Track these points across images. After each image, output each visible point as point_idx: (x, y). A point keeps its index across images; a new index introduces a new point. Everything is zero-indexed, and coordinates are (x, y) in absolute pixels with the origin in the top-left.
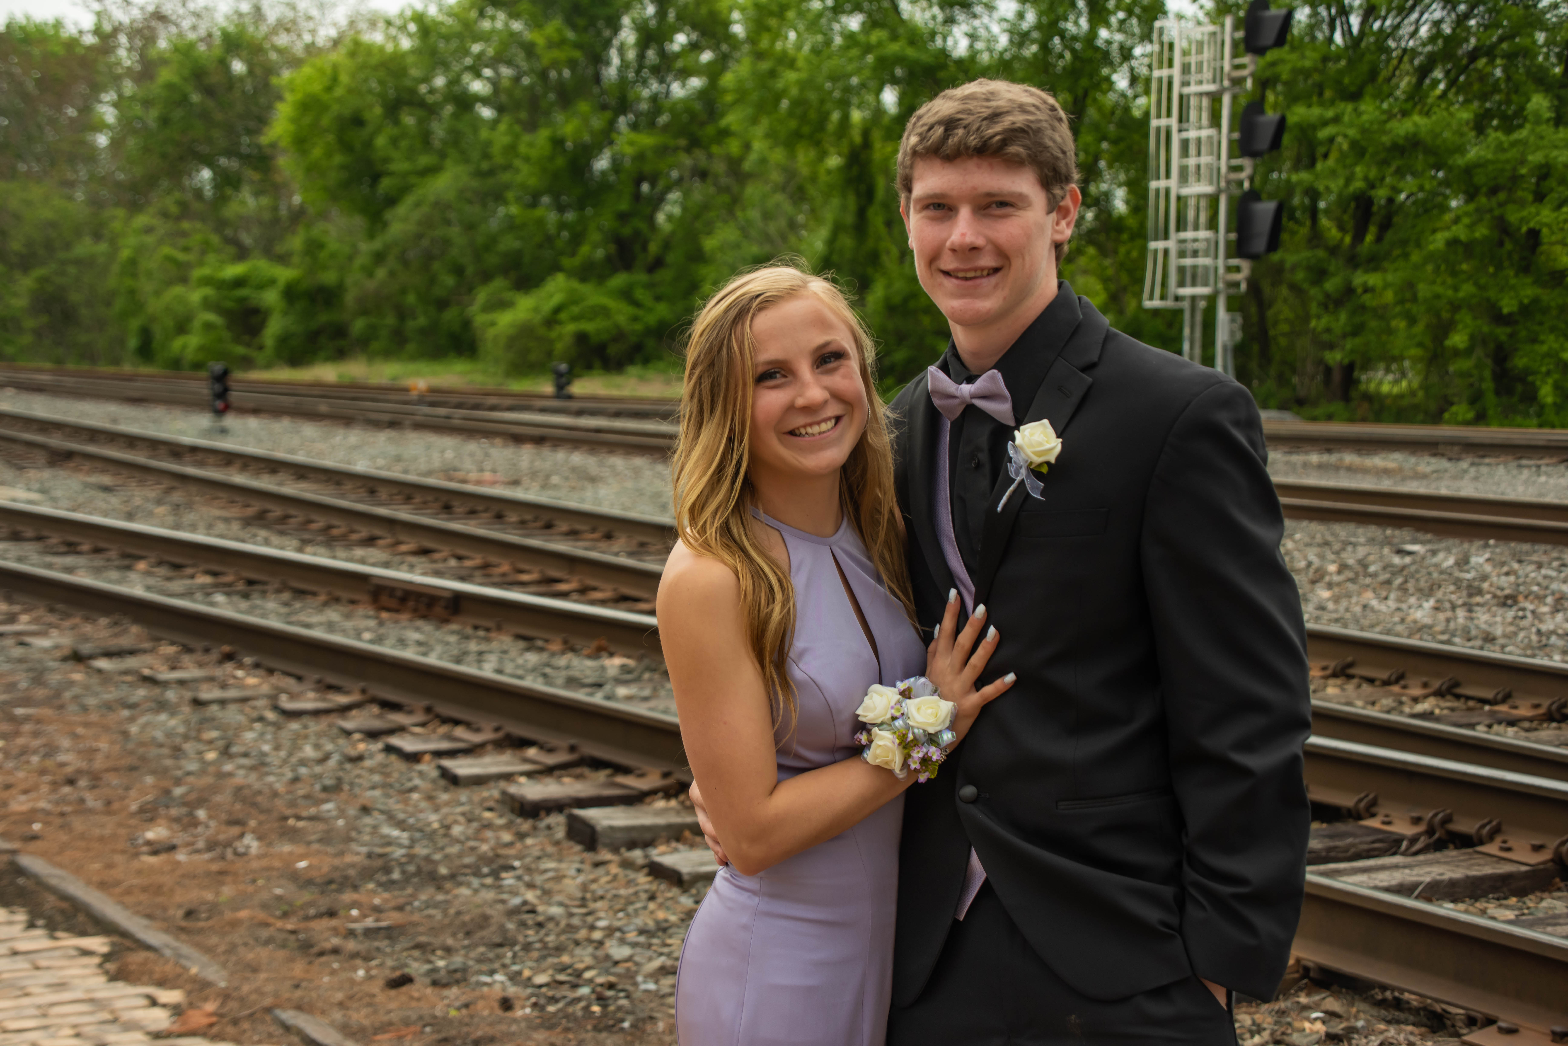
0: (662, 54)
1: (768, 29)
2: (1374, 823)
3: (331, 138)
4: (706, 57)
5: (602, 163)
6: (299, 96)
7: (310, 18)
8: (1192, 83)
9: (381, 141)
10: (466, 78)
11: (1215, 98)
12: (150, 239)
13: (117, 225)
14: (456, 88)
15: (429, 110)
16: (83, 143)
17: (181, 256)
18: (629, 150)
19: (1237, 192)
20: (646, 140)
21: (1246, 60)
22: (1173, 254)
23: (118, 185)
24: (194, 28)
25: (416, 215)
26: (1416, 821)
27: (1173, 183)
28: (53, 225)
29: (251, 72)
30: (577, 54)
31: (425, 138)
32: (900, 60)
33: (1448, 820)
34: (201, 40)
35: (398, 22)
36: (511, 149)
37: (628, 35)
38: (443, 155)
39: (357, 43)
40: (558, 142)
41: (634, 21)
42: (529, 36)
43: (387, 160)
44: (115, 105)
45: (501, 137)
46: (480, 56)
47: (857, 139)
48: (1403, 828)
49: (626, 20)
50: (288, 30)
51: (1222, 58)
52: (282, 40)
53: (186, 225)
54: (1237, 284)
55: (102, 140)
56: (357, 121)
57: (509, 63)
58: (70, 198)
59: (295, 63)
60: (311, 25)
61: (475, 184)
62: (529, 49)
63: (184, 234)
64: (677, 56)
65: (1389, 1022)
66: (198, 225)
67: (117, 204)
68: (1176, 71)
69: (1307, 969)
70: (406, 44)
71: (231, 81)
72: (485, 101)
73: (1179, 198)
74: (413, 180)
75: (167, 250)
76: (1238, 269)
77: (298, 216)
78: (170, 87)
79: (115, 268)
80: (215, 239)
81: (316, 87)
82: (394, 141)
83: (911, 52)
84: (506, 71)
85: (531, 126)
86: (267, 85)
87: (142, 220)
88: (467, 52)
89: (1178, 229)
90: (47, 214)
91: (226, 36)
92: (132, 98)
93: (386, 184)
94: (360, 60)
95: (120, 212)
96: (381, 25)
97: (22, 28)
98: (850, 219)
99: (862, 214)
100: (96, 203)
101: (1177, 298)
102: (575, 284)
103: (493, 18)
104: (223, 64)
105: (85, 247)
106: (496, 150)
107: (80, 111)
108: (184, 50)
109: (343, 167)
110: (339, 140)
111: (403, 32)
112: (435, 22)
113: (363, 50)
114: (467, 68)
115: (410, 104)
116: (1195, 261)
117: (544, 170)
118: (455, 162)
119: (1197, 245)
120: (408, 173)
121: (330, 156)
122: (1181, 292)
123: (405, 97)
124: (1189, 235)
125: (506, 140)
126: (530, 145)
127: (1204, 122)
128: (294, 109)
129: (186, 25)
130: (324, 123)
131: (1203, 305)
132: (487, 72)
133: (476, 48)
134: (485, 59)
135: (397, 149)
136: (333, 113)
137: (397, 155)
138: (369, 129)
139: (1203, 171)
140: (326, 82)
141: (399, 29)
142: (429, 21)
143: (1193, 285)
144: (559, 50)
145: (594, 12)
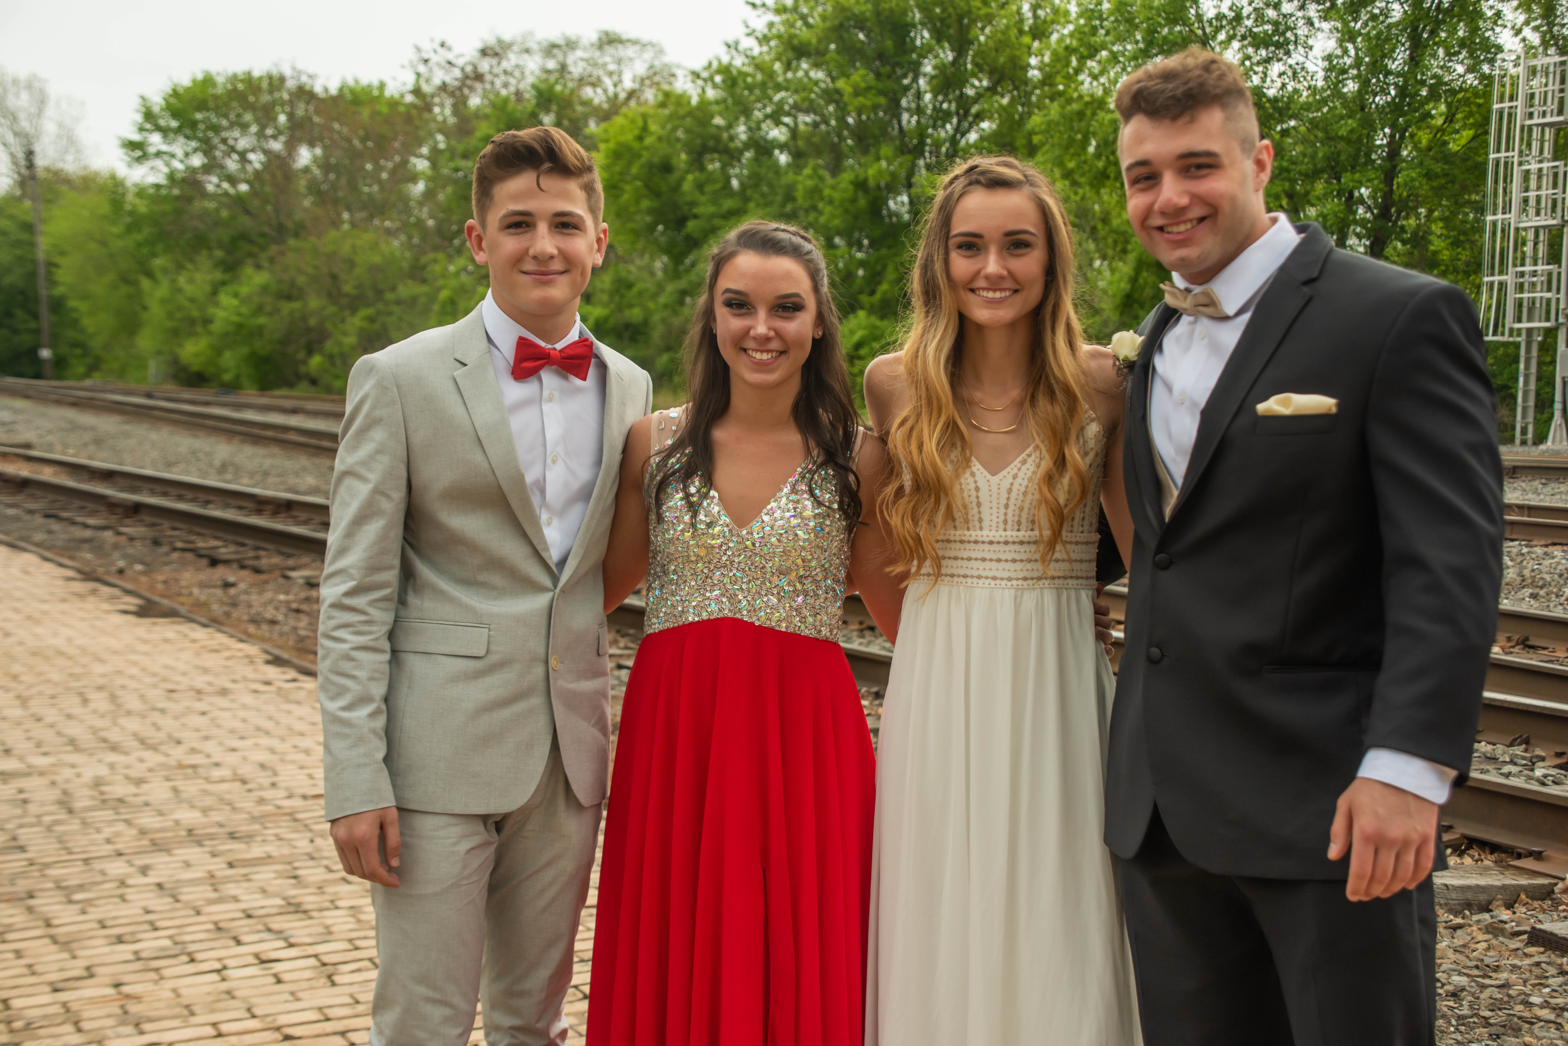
0: (960, 98)
3: (640, 184)
4: (1005, 99)
5: (900, 204)
6: (612, 145)
8: (1536, 114)
9: (686, 186)
10: (766, 125)
12: (467, 281)
13: (436, 269)
14: (756, 135)
15: (731, 155)
16: (401, 194)
18: (926, 192)
22: (1510, 289)
23: (430, 230)
24: (506, 85)
28: (380, 268)
30: (879, 99)
34: (513, 96)
35: (705, 75)
36: (815, 192)
37: (925, 82)
38: (743, 201)
39: (667, 94)
40: (861, 185)
41: (933, 68)
42: (832, 85)
43: (693, 204)
44: (429, 158)
45: (805, 182)
46: (781, 105)
49: (923, 68)
50: (593, 83)
52: (587, 94)
55: (418, 190)
56: (666, 168)
57: (808, 111)
59: (602, 115)
62: (833, 98)
64: (974, 99)
67: (435, 249)
70: (712, 94)
72: (783, 147)
73: (1517, 232)
74: (717, 222)
81: (629, 137)
82: (700, 187)
84: (805, 119)
85: (833, 169)
88: (769, 101)
89: (1516, 263)
90: (376, 258)
91: (537, 89)
92: (443, 151)
93: (691, 226)
94: (670, 108)
95: (438, 257)
96: (690, 77)
97: (351, 91)
100: (413, 249)
101: (1512, 332)
102: (875, 320)
103: (798, 68)
104: (535, 116)
105: (408, 289)
106: (799, 194)
107: (396, 164)
108: (498, 106)
109: (648, 210)
110: (647, 186)
111: (710, 84)
112: (740, 72)
113: (673, 100)
114: (767, 117)
115: (715, 150)
116: (1531, 295)
117: (846, 211)
118: (758, 205)
119: (1534, 279)
120: (713, 216)
121: (637, 202)
122: (1517, 326)
123: (711, 143)
124: (1528, 268)
125: (810, 183)
126: (833, 188)
127: (1546, 154)
128: (607, 157)
129: (498, 83)
130: (634, 170)
131: (1540, 339)
132: (787, 120)
133: (777, 97)
134: (787, 108)
135: (703, 193)
136: (643, 160)
137: (703, 199)
138: (676, 175)
139: (1543, 205)
140: (637, 132)
141: (705, 80)
142: (734, 72)
143: (1530, 320)
144: (865, 97)
145: (897, 59)
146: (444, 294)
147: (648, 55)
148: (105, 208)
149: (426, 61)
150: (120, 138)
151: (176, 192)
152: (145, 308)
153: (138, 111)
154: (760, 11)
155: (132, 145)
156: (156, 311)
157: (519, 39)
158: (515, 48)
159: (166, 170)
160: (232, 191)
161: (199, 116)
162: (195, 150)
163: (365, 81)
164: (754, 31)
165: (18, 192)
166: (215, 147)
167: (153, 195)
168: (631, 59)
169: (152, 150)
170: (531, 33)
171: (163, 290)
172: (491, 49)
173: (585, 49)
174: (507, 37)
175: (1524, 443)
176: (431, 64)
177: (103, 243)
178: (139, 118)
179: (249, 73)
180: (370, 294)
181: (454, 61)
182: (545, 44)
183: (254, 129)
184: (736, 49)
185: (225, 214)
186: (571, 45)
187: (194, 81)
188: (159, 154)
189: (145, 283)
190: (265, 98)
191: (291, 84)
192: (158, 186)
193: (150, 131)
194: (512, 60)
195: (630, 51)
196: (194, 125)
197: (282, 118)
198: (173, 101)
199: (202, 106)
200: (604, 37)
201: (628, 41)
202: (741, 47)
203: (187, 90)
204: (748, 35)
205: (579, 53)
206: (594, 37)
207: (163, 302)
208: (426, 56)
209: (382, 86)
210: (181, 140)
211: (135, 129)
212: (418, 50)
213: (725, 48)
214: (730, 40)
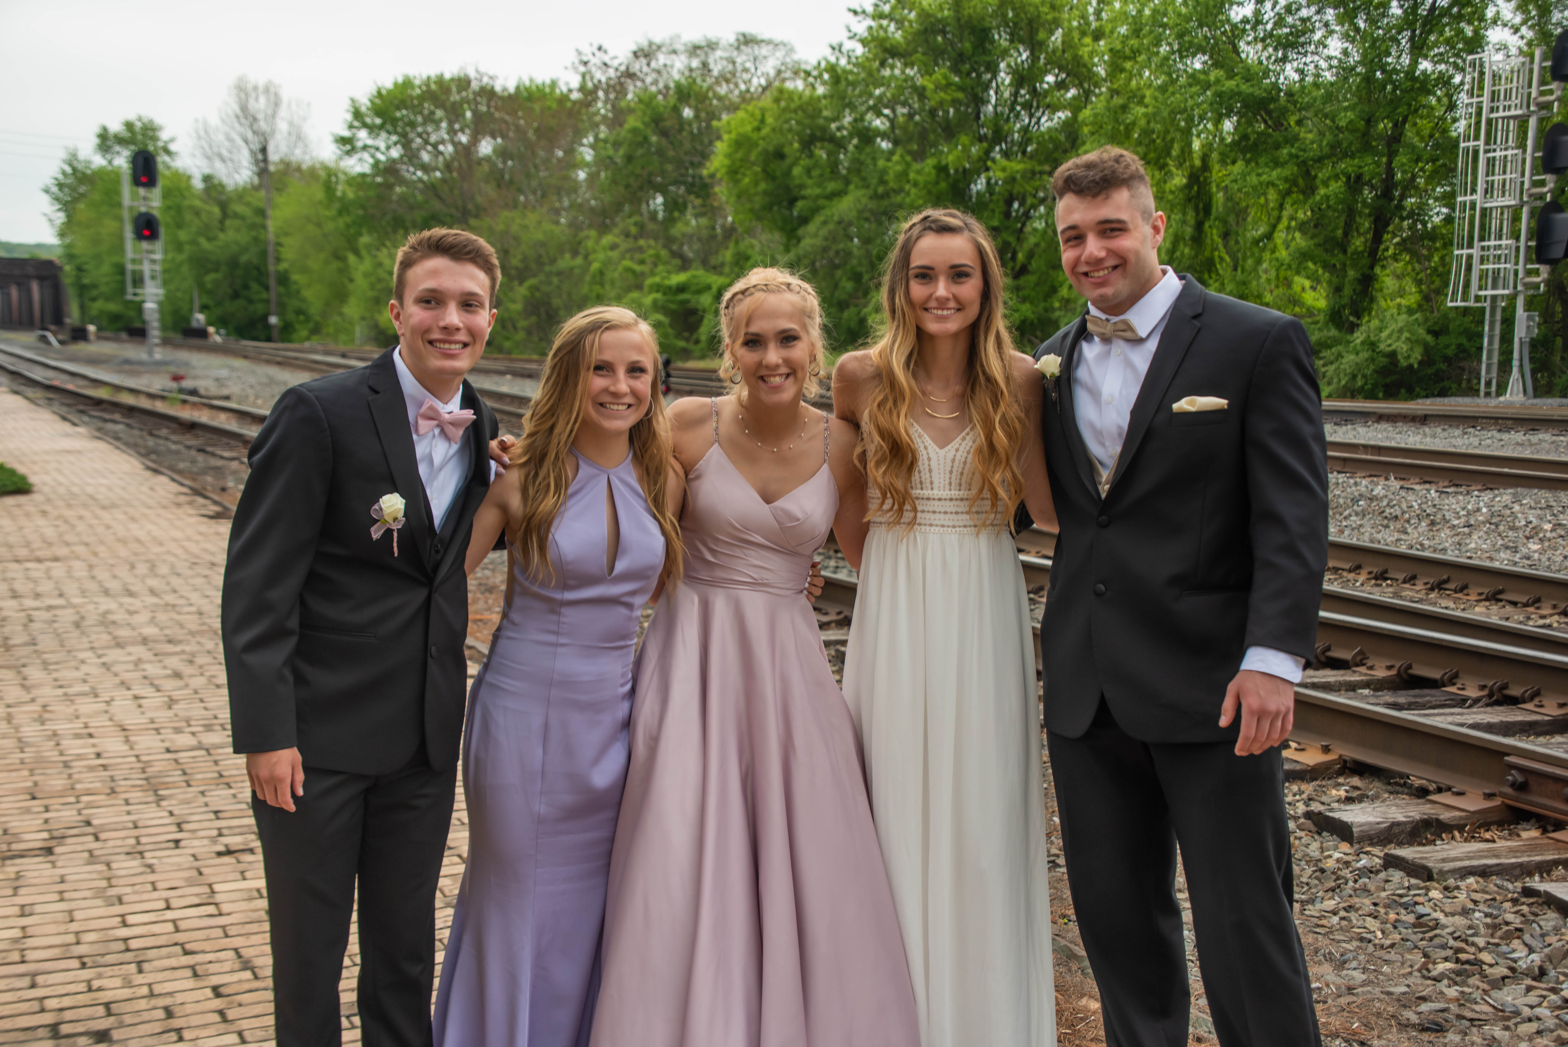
0: (1034, 91)
1: (1122, 70)
2: (1452, 689)
3: (758, 169)
4: (1072, 93)
5: (980, 185)
6: (733, 136)
7: (746, 70)
8: (1501, 108)
9: (797, 171)
10: (869, 116)
11: (1522, 121)
12: (614, 254)
13: (590, 244)
14: (860, 125)
15: (838, 144)
16: (566, 178)
17: (638, 268)
18: (1000, 174)
19: (1539, 204)
20: (1017, 166)
21: (1554, 86)
22: (1475, 261)
23: (592, 210)
24: (655, 82)
25: (824, 232)
26: (1483, 688)
27: (1478, 197)
28: (543, 244)
29: (697, 116)
30: (960, 95)
31: (834, 165)
32: (1235, 94)
33: (1505, 686)
34: (660, 92)
35: (815, 73)
36: (903, 175)
37: (1005, 78)
38: (847, 182)
39: (781, 91)
40: (942, 169)
41: (1009, 66)
42: (920, 81)
43: (802, 186)
44: (592, 147)
45: (895, 166)
46: (880, 98)
47: (1198, 163)
48: (1472, 692)
49: (1002, 65)
50: (727, 81)
51: (1530, 86)
52: (722, 90)
53: (642, 242)
54: (1537, 286)
55: (582, 175)
56: (779, 155)
57: (904, 104)
58: (557, 223)
59: (733, 108)
60: (746, 76)
61: (872, 205)
62: (921, 93)
63: (640, 249)
64: (1046, 93)
65: (1391, 793)
66: (652, 242)
67: (590, 226)
68: (1485, 99)
69: (1345, 762)
70: (821, 90)
71: (682, 123)
72: (884, 135)
73: (1484, 210)
74: (821, 202)
75: (627, 263)
76: (1537, 272)
77: (730, 232)
78: (634, 131)
79: (588, 278)
80: (664, 253)
81: (748, 129)
82: (808, 171)
83: (1245, 88)
84: (902, 110)
85: (919, 156)
86: (709, 126)
87: (608, 239)
88: (871, 95)
89: (1482, 239)
90: (539, 236)
91: (678, 86)
92: (605, 141)
93: (800, 206)
94: (783, 104)
95: (593, 233)
96: (802, 75)
97: (526, 89)
98: (1189, 231)
99: (1199, 226)
100: (575, 226)
101: (1478, 298)
103: (892, 67)
104: (676, 110)
105: (566, 262)
106: (890, 177)
107: (565, 152)
108: (646, 101)
109: (765, 193)
110: (764, 171)
111: (819, 80)
112: (844, 71)
113: (786, 96)
114: (870, 108)
115: (822, 139)
116: (1496, 266)
117: (929, 192)
118: (857, 187)
119: (1499, 252)
120: (818, 197)
121: (756, 184)
122: (1482, 293)
123: (818, 134)
124: (1492, 243)
125: (899, 168)
126: (918, 172)
127: (1510, 143)
128: (730, 146)
129: (649, 80)
130: (753, 157)
131: (1503, 304)
132: (886, 111)
133: (877, 92)
134: (885, 100)
135: (810, 177)
136: (760, 149)
137: (810, 182)
138: (788, 161)
139: (1507, 187)
140: (756, 124)
141: (815, 78)
142: (839, 71)
143: (1494, 287)
144: (945, 92)
145: (976, 59)
146: (595, 266)
147: (780, 54)
148: (320, 194)
149: (586, 63)
150: (333, 135)
151: (379, 180)
152: (351, 280)
153: (348, 111)
154: (860, 18)
155: (343, 141)
156: (360, 283)
157: (668, 41)
158: (664, 49)
159: (371, 161)
160: (425, 178)
161: (398, 114)
162: (395, 144)
163: (539, 80)
164: (855, 35)
165: (256, 180)
166: (412, 141)
167: (359, 182)
168: (765, 57)
169: (360, 144)
170: (678, 37)
171: (367, 265)
172: (642, 50)
173: (724, 49)
174: (657, 40)
175: (1488, 394)
176: (590, 65)
177: (319, 225)
178: (349, 117)
179: (442, 75)
180: (533, 266)
181: (609, 63)
182: (690, 45)
183: (444, 125)
184: (840, 51)
185: (420, 198)
186: (712, 46)
187: (396, 84)
188: (365, 148)
189: (352, 258)
190: (455, 97)
191: (475, 85)
192: (363, 175)
193: (358, 128)
194: (662, 59)
195: (764, 50)
196: (394, 121)
197: (469, 114)
198: (378, 101)
199: (402, 104)
200: (741, 38)
201: (762, 41)
202: (844, 50)
203: (389, 92)
204: (850, 38)
205: (719, 53)
206: (732, 39)
207: (366, 275)
208: (585, 59)
209: (554, 84)
210: (384, 135)
211: (346, 126)
212: (579, 53)
213: (829, 50)
214: (835, 44)
